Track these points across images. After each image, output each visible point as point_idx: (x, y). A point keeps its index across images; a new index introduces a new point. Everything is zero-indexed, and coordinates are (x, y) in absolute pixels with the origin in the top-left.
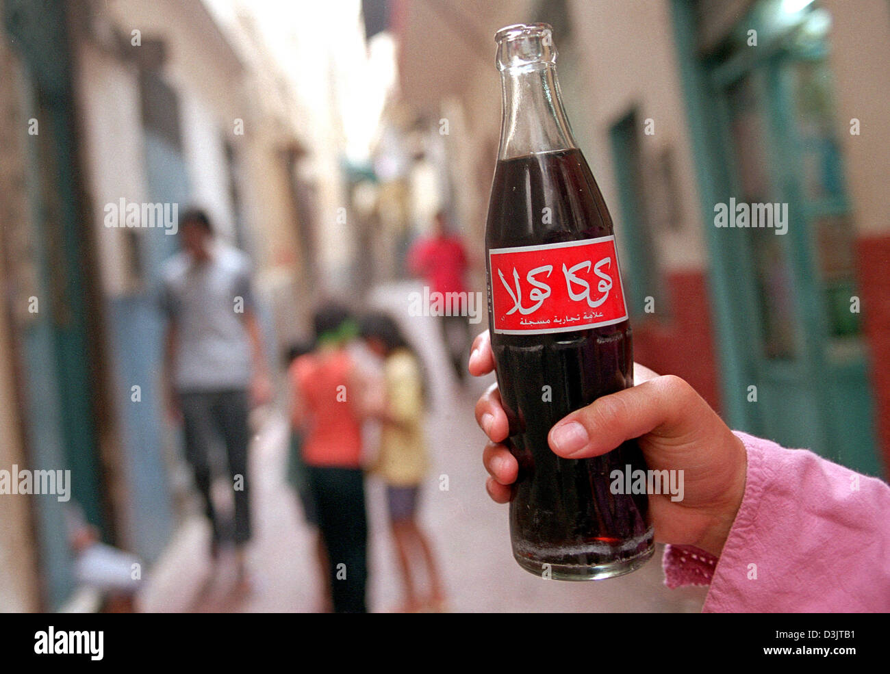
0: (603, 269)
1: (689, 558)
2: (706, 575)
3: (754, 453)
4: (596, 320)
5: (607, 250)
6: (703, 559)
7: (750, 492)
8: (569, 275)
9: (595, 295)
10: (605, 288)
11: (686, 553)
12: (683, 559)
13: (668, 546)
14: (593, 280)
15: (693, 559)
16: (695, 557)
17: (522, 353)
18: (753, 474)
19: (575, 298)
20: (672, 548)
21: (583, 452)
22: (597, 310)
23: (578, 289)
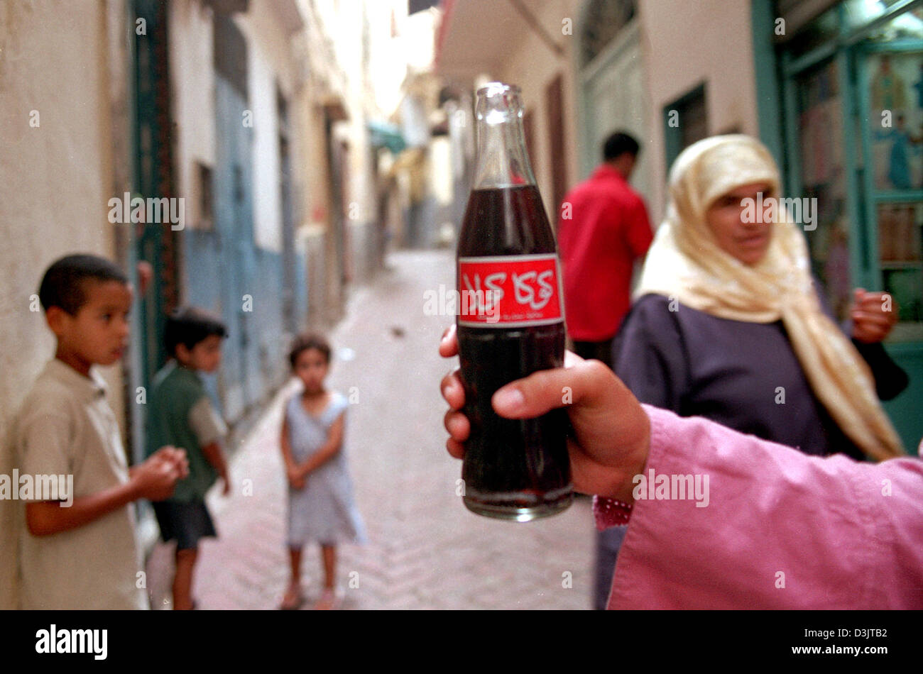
0: (546, 280)
1: (612, 504)
2: (626, 517)
3: (656, 423)
4: (536, 319)
5: (550, 265)
6: (623, 505)
7: (652, 454)
8: (518, 282)
9: (537, 299)
10: (546, 294)
11: (610, 501)
12: (608, 507)
13: (595, 497)
14: (536, 287)
15: (616, 506)
16: (616, 503)
17: (478, 341)
18: (655, 440)
19: (521, 300)
20: (600, 499)
21: (519, 413)
22: (539, 311)
23: (524, 294)
